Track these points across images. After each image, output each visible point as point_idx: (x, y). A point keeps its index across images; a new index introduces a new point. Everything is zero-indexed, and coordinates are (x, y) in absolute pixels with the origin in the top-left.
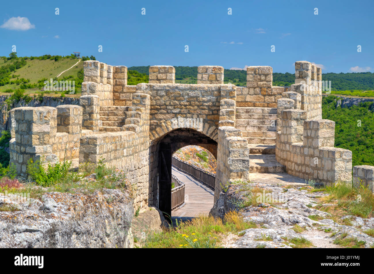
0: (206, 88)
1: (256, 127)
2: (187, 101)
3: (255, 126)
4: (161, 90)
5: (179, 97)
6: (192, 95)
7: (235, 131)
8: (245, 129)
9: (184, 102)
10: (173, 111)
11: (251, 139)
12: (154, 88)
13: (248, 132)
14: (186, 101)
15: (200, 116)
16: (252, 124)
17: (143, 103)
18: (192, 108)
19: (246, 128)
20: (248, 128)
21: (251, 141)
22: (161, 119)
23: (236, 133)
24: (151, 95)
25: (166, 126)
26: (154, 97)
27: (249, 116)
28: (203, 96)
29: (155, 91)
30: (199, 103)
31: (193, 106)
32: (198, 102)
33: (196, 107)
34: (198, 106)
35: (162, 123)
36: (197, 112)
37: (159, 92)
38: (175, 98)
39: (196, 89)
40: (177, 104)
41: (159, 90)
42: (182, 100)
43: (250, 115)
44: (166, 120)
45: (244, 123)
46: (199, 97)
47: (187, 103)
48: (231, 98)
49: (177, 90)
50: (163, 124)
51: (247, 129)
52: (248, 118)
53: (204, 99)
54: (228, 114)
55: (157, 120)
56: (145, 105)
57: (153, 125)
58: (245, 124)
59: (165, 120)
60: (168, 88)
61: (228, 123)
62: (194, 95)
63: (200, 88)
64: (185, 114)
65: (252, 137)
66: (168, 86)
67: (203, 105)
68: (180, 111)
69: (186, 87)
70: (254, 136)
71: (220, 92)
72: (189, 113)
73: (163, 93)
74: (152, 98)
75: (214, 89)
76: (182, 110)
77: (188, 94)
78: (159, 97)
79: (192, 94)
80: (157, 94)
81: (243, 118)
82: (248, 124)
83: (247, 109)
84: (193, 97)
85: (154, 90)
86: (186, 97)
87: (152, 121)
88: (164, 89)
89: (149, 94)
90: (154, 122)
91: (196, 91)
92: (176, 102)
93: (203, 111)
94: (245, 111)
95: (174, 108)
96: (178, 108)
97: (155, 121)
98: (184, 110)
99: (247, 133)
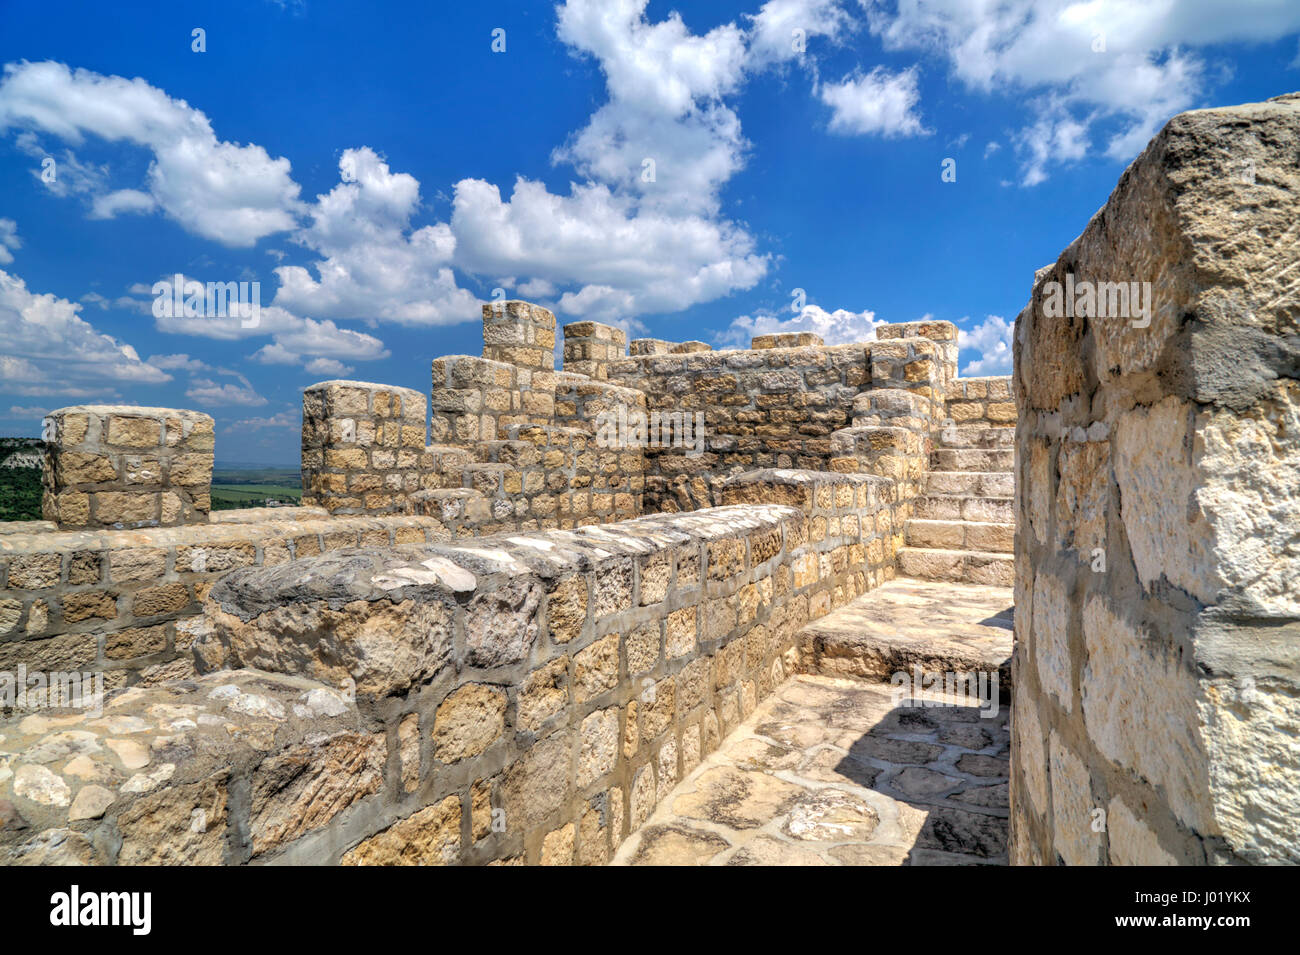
0: (823, 357)
1: (1008, 505)
2: (760, 408)
3: (1005, 502)
4: (678, 372)
5: (731, 394)
6: (773, 387)
7: (286, 599)
8: (956, 513)
9: (748, 412)
10: (712, 443)
11: (973, 562)
12: (657, 366)
13: (965, 528)
14: (752, 407)
15: (800, 459)
16: (994, 490)
17: (585, 414)
18: (773, 430)
19: (961, 510)
20: (973, 509)
21: (976, 573)
22: (676, 472)
23: (294, 620)
24: (648, 393)
25: (691, 497)
26: (658, 397)
27: (988, 459)
28: (811, 386)
29: (660, 379)
30: (796, 414)
31: (778, 425)
32: (796, 409)
33: (786, 429)
34: (794, 423)
35: (677, 485)
36: (792, 446)
37: (671, 381)
38: (720, 399)
39: (786, 364)
40: (726, 419)
41: (670, 374)
42: (743, 405)
43: (990, 455)
44: (691, 476)
45: (959, 488)
46: (795, 390)
47: (758, 416)
48: (913, 387)
49: (725, 371)
50: (682, 488)
51: (967, 514)
52: (983, 469)
53: (813, 396)
54: (865, 446)
55: (665, 475)
56: (588, 420)
57: (652, 490)
58: (966, 492)
59: (688, 473)
60: (697, 366)
61: (770, 484)
62: (781, 384)
63: (799, 357)
64: (751, 453)
65: (984, 549)
66: (697, 359)
67: (809, 419)
68: (735, 444)
69: (754, 358)
70: (997, 547)
71: (869, 370)
72: (765, 452)
73: (685, 384)
74: (651, 400)
75: (848, 359)
76: (741, 441)
77: (759, 384)
78: (668, 398)
79: (772, 379)
80: (665, 388)
81: (962, 465)
82: (979, 491)
83: (982, 433)
84: (776, 392)
85: (657, 374)
86: (756, 392)
87: (650, 479)
88: (683, 370)
89: (643, 388)
90: (655, 481)
91: (787, 370)
92: (723, 411)
93: (812, 441)
94: (976, 438)
95: (718, 433)
96: (729, 433)
97: (660, 478)
98: (749, 441)
99: (961, 531)
